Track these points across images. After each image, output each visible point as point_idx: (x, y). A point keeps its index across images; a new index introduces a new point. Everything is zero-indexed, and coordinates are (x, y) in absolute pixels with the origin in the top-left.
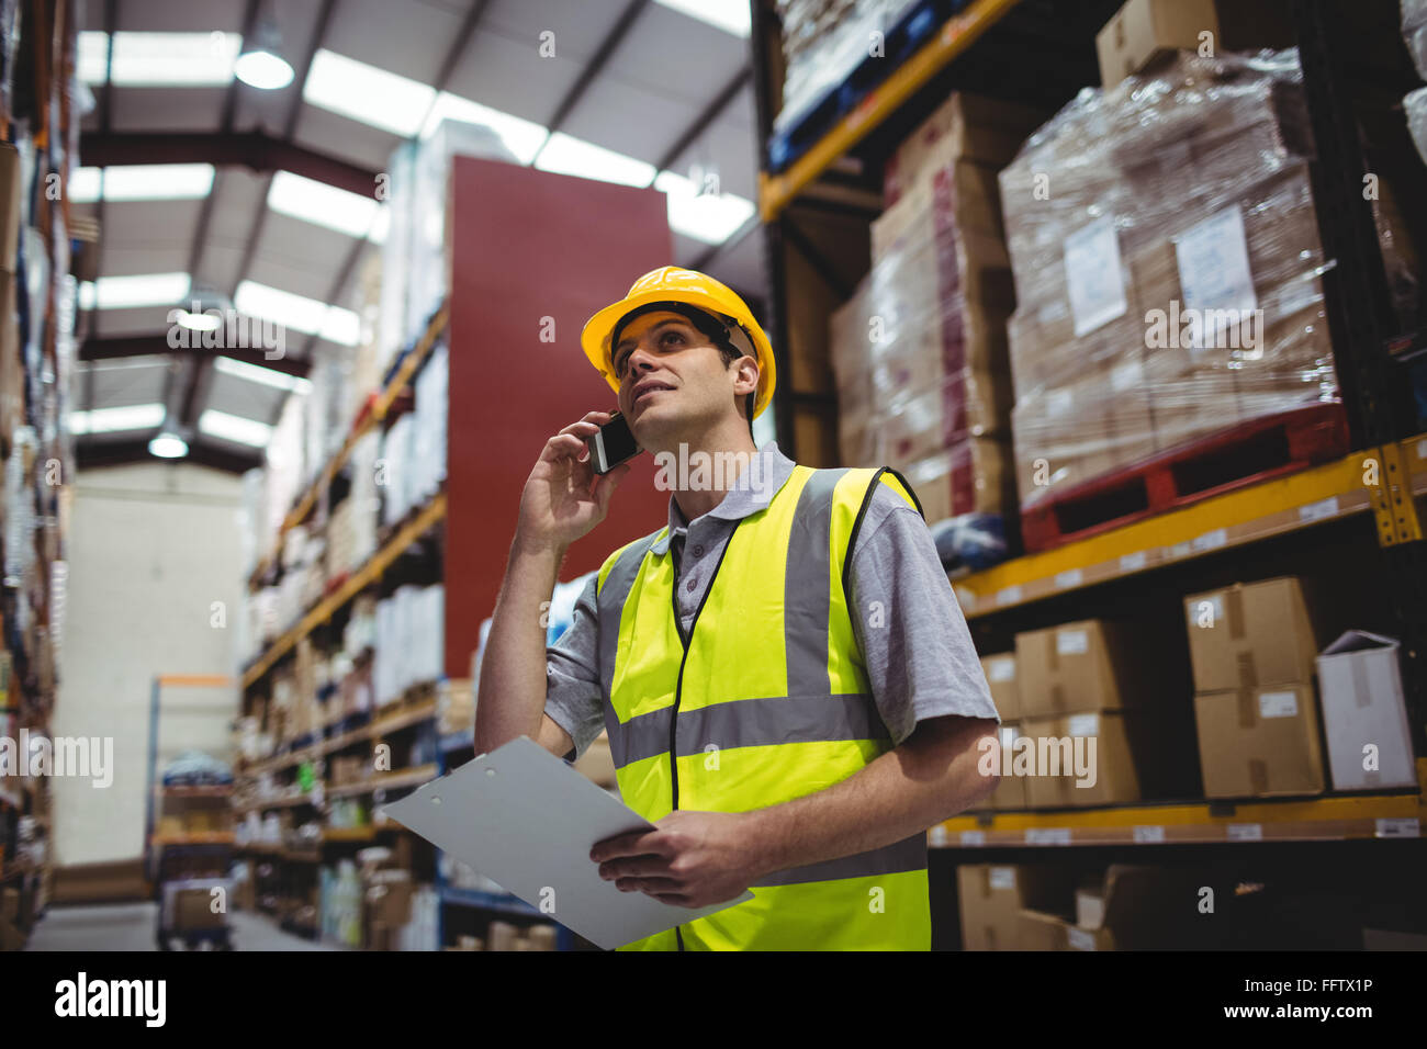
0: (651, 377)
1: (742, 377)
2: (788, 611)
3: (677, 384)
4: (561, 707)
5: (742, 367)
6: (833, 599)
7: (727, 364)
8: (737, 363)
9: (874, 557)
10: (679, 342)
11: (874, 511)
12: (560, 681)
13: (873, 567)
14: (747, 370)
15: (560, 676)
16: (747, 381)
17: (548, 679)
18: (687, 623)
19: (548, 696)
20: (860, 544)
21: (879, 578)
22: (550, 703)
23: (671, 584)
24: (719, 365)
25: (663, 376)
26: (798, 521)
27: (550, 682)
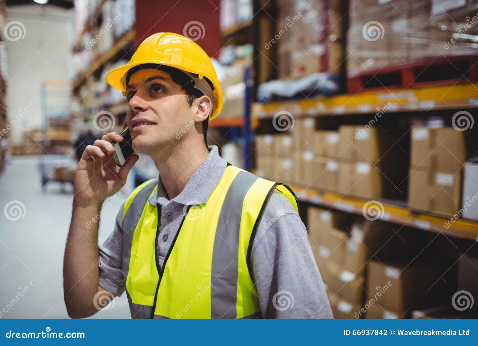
0: (142, 116)
1: (201, 108)
2: (213, 277)
3: (157, 121)
4: (107, 282)
5: (201, 102)
6: (240, 270)
7: (191, 103)
8: (197, 101)
9: (264, 248)
10: (160, 91)
11: (266, 218)
12: (105, 270)
13: (264, 254)
14: (204, 105)
15: (105, 267)
16: (203, 111)
17: (99, 268)
18: (161, 262)
19: (99, 275)
20: (256, 240)
21: (268, 259)
22: (101, 280)
23: (156, 230)
24: (186, 104)
25: (148, 116)
26: (222, 217)
27: (100, 270)
